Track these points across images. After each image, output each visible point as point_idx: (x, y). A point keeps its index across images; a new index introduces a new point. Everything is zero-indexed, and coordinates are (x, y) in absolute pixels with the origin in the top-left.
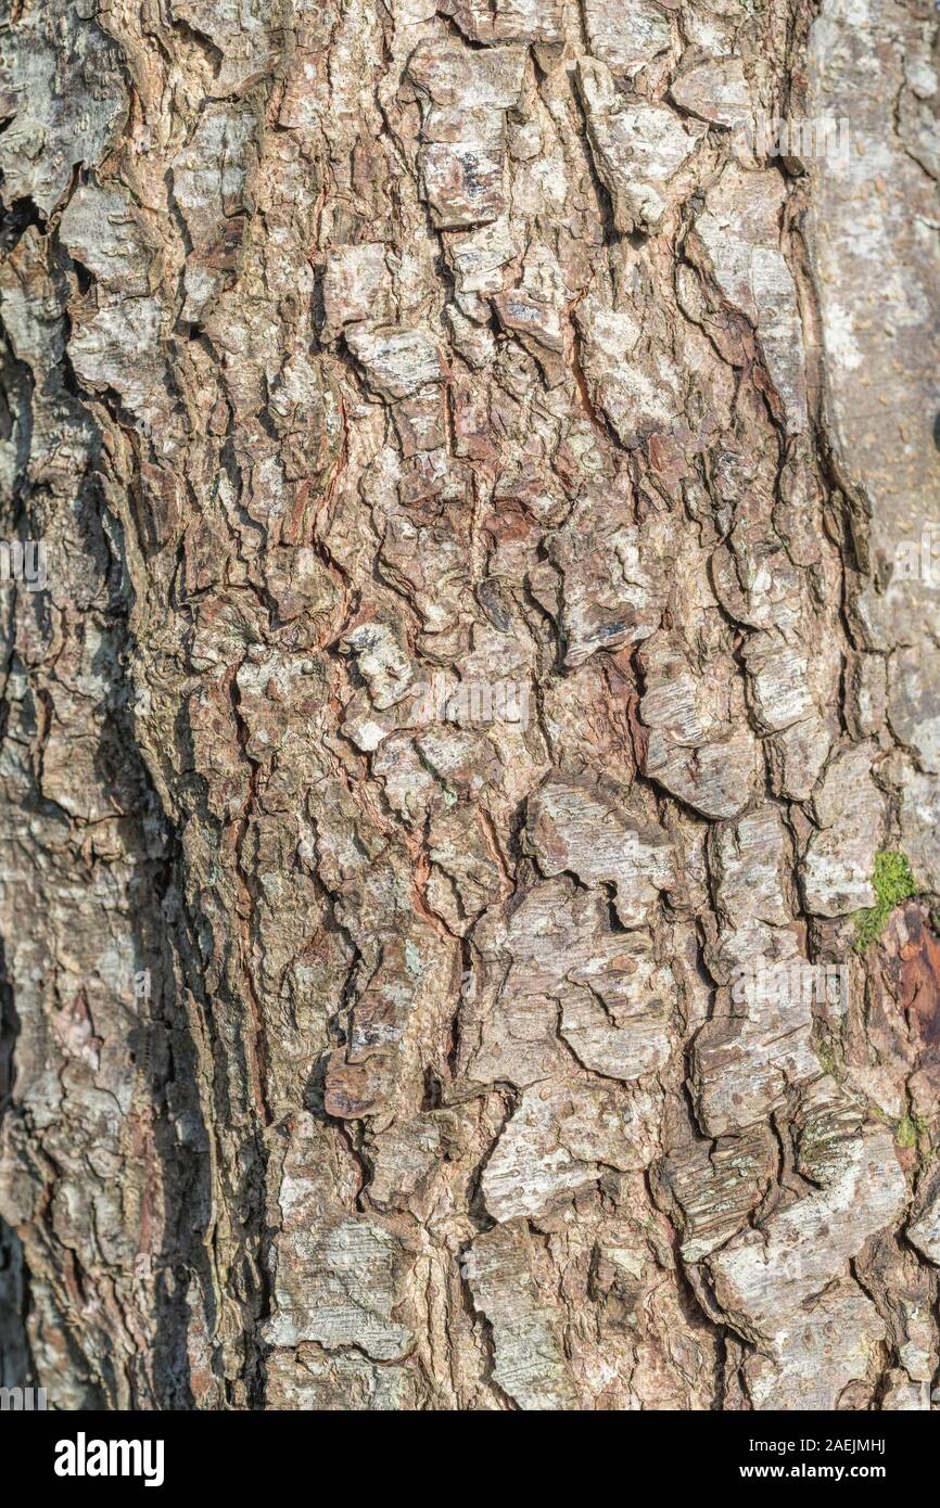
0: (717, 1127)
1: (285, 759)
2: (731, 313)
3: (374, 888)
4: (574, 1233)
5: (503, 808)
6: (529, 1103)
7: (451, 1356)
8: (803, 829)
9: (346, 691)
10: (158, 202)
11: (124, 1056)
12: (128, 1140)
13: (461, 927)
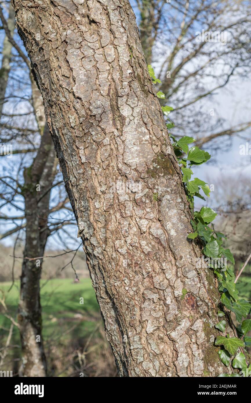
0: (168, 321)
1: (120, 292)
2: (156, 238)
3: (131, 303)
4: (156, 333)
5: (141, 293)
6: (149, 321)
7: (148, 347)
8: (173, 289)
9: (124, 284)
10: (99, 238)
11: (115, 322)
12: (117, 331)
13: (139, 305)
